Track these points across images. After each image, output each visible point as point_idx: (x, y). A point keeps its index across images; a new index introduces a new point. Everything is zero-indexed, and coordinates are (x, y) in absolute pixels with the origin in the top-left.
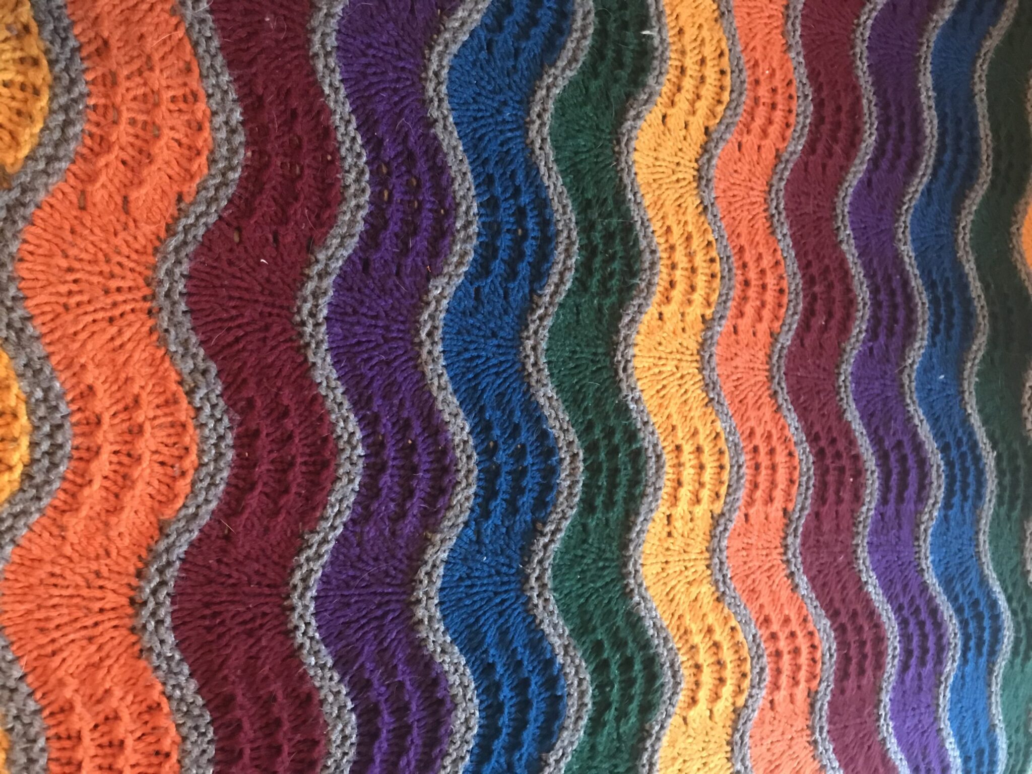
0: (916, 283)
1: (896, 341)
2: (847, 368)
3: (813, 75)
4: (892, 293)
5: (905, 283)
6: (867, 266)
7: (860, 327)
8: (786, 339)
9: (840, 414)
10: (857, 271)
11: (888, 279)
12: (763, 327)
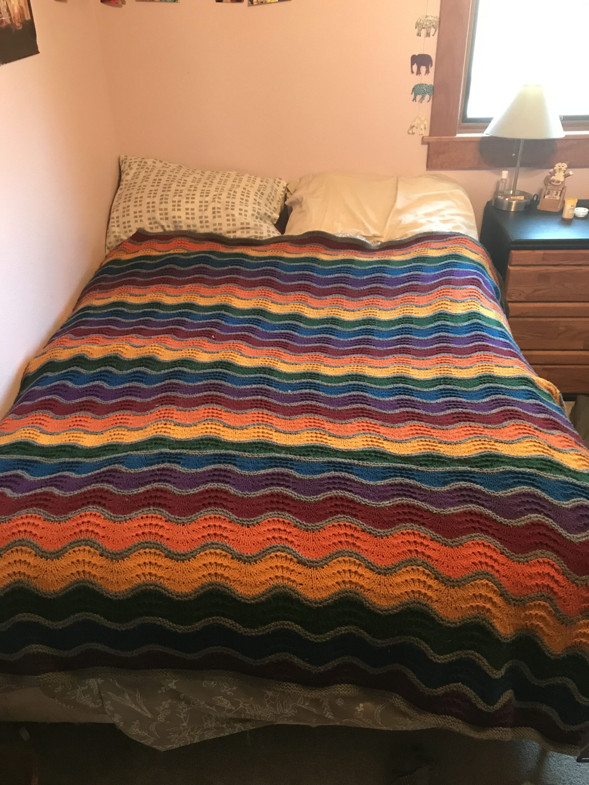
0: (373, 275)
1: (385, 279)
2: (390, 287)
3: (330, 294)
4: (375, 280)
5: (373, 278)
6: (368, 284)
7: (382, 286)
8: (383, 297)
9: (399, 288)
10: (369, 286)
11: (372, 281)
12: (381, 301)
